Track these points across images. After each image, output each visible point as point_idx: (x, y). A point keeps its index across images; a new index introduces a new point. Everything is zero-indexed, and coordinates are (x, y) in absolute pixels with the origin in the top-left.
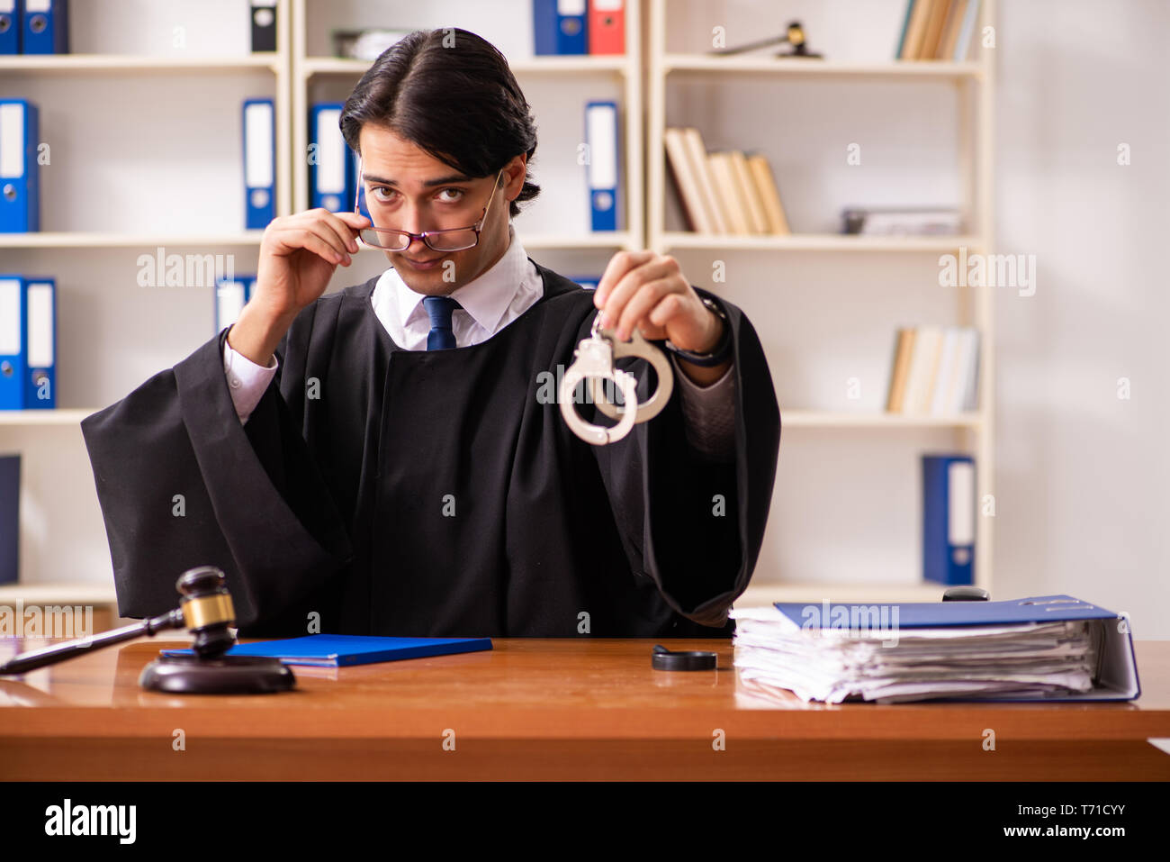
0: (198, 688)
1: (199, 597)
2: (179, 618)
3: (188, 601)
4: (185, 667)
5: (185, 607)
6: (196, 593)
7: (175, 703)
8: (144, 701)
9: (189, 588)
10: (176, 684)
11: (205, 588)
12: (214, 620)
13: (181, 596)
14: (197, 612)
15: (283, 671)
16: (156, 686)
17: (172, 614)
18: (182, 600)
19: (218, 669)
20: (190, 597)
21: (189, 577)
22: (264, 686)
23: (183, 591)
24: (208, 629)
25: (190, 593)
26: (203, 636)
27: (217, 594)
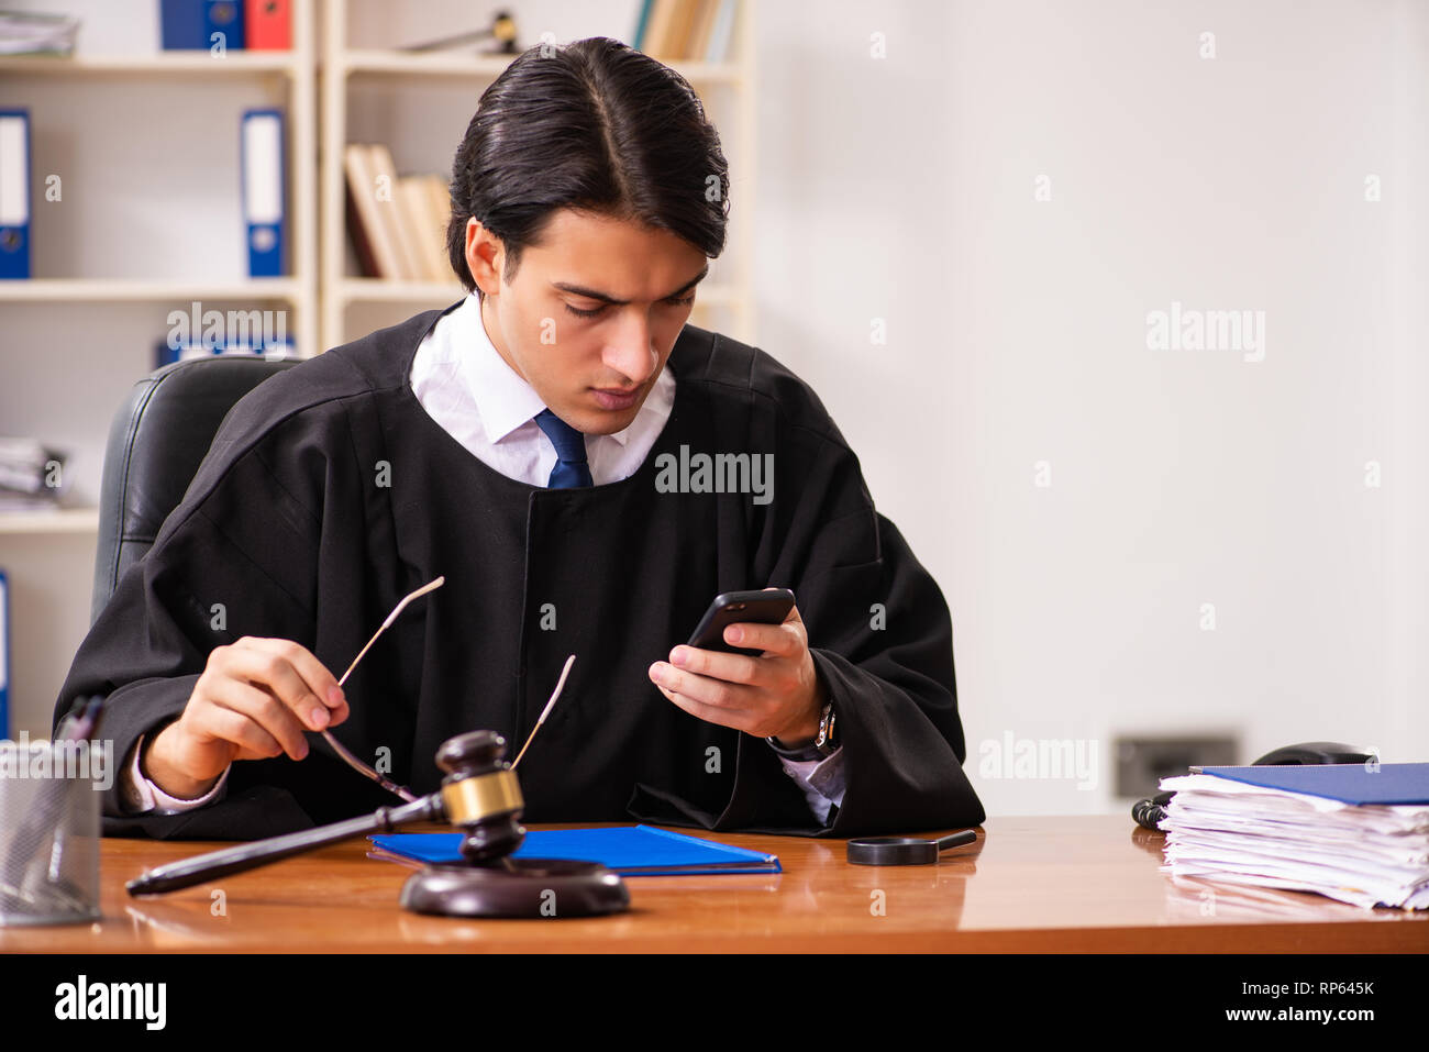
0: (500, 911)
1: (472, 775)
2: (437, 805)
3: (454, 780)
4: (476, 875)
5: (449, 790)
6: (467, 770)
9: (455, 763)
10: (466, 904)
11: (480, 762)
12: (495, 809)
13: (444, 774)
15: (611, 880)
16: (433, 909)
18: (446, 780)
20: (457, 776)
21: (454, 747)
22: (595, 905)
23: (447, 768)
24: (488, 823)
25: (458, 770)
26: (480, 833)
27: (497, 771)
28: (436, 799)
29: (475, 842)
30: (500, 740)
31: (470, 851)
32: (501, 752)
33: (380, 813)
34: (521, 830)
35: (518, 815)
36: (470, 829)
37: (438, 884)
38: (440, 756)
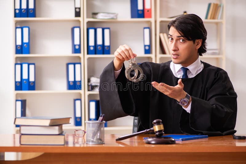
0: (157, 143)
1: (157, 125)
3: (155, 126)
4: (155, 139)
5: (154, 127)
6: (156, 124)
7: (153, 146)
9: (155, 123)
10: (153, 142)
11: (158, 123)
12: (160, 129)
13: (153, 125)
14: (156, 128)
15: (173, 140)
16: (149, 143)
17: (151, 129)
19: (163, 139)
21: (155, 121)
22: (171, 143)
24: (159, 131)
25: (155, 124)
26: (158, 133)
27: (160, 124)
28: (153, 128)
29: (157, 134)
30: (161, 120)
31: (157, 135)
32: (161, 122)
33: (146, 130)
34: (164, 133)
35: (163, 131)
36: (157, 132)
37: (150, 140)
38: (153, 123)
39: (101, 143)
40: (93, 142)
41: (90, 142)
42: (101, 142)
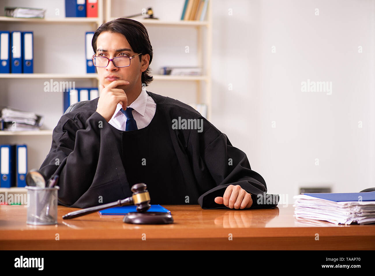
0: (144, 223)
1: (139, 193)
2: (131, 200)
4: (140, 215)
5: (134, 196)
7: (137, 227)
8: (125, 227)
9: (135, 190)
10: (137, 221)
11: (141, 190)
12: (144, 200)
13: (132, 193)
14: (138, 198)
15: (169, 216)
16: (130, 222)
18: (133, 194)
20: (136, 193)
21: (135, 187)
22: (166, 222)
23: (133, 191)
24: (142, 204)
26: (141, 206)
27: (144, 192)
29: (140, 208)
30: (145, 185)
31: (138, 210)
32: (145, 188)
34: (150, 205)
35: (149, 202)
36: (139, 205)
37: (131, 217)
39: (52, 223)
40: (38, 220)
41: (33, 221)
42: (53, 220)
